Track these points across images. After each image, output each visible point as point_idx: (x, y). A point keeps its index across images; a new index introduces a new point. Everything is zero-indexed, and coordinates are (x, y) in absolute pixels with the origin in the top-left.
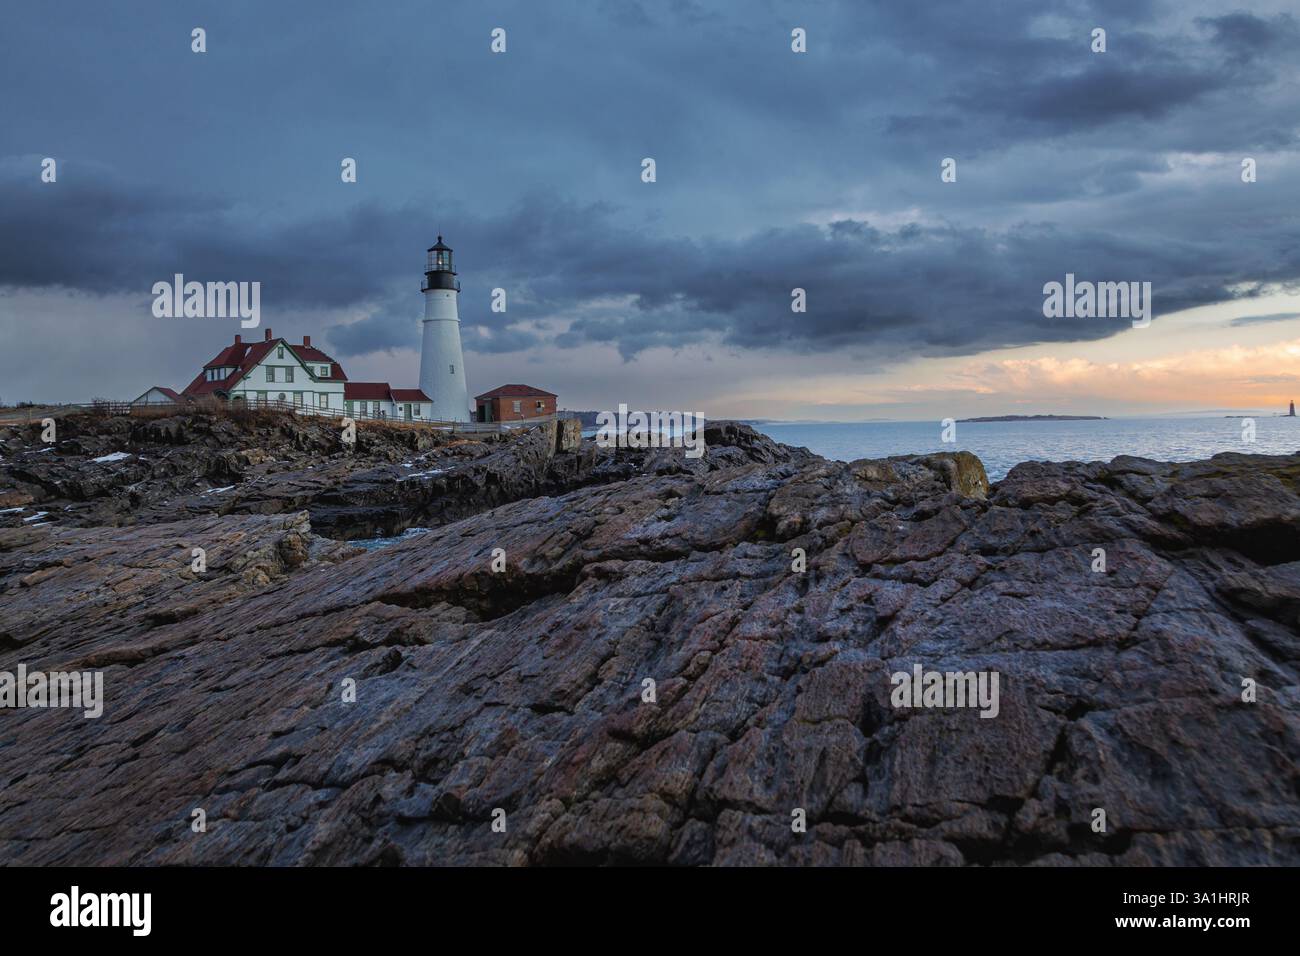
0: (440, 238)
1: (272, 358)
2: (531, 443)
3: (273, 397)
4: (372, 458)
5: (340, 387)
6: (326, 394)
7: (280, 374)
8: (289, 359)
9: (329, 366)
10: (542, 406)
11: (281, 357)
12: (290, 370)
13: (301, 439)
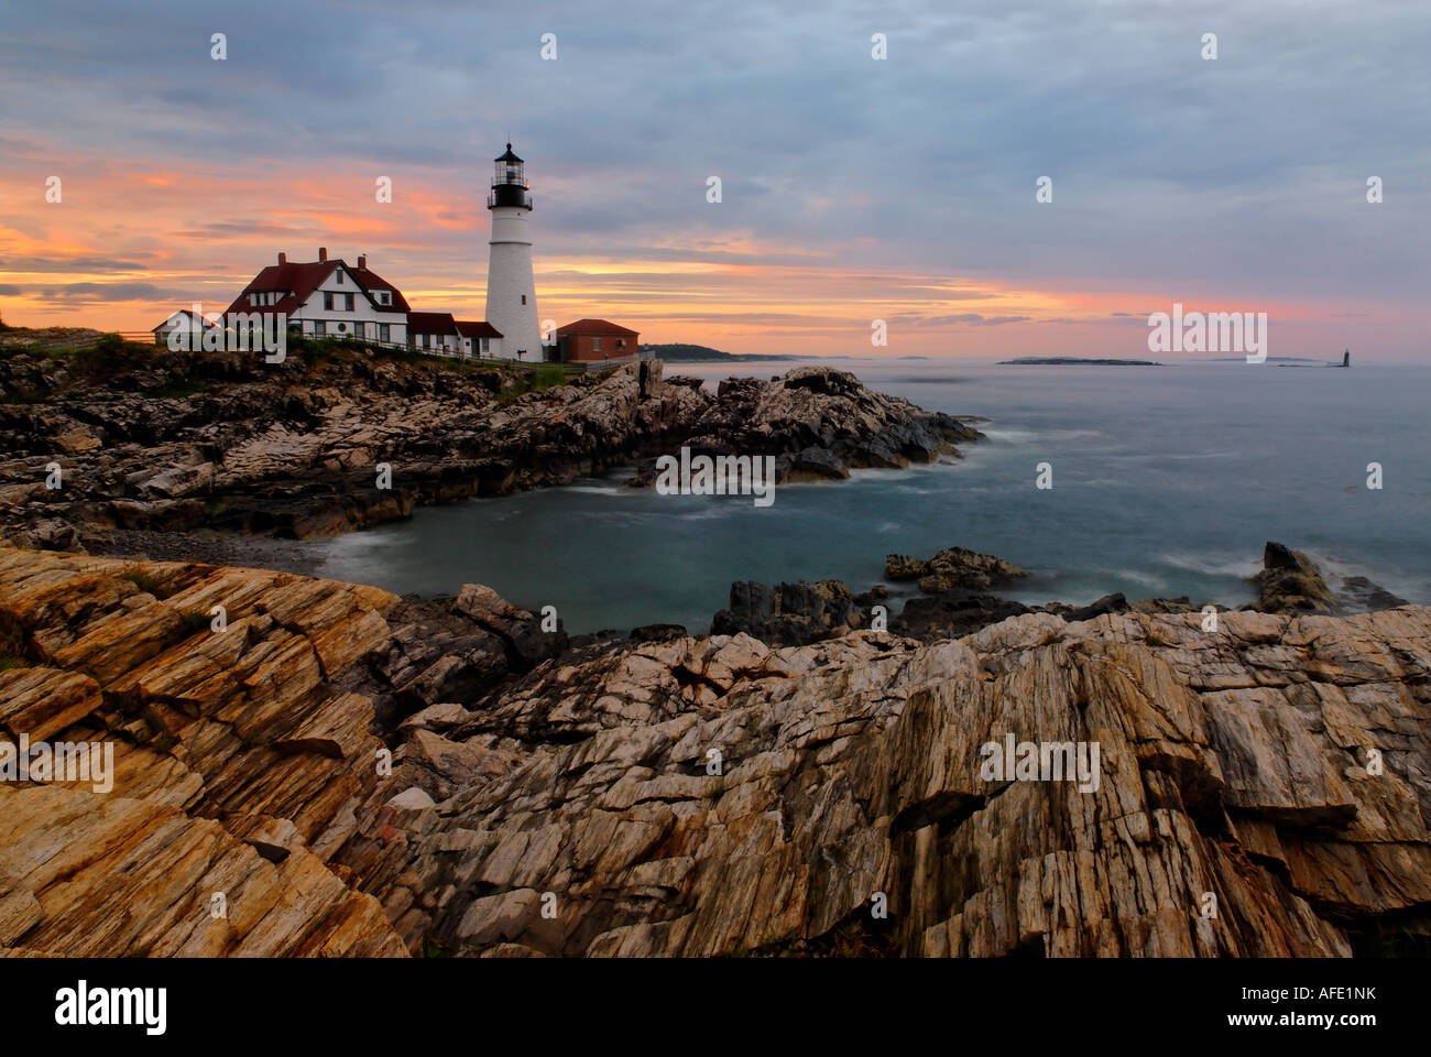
0: (509, 146)
1: (330, 283)
2: (620, 387)
3: (332, 329)
4: (456, 401)
5: (402, 318)
6: (387, 325)
7: (339, 301)
8: (349, 285)
9: (390, 292)
10: (624, 343)
11: (340, 281)
12: (350, 297)
13: (376, 377)
